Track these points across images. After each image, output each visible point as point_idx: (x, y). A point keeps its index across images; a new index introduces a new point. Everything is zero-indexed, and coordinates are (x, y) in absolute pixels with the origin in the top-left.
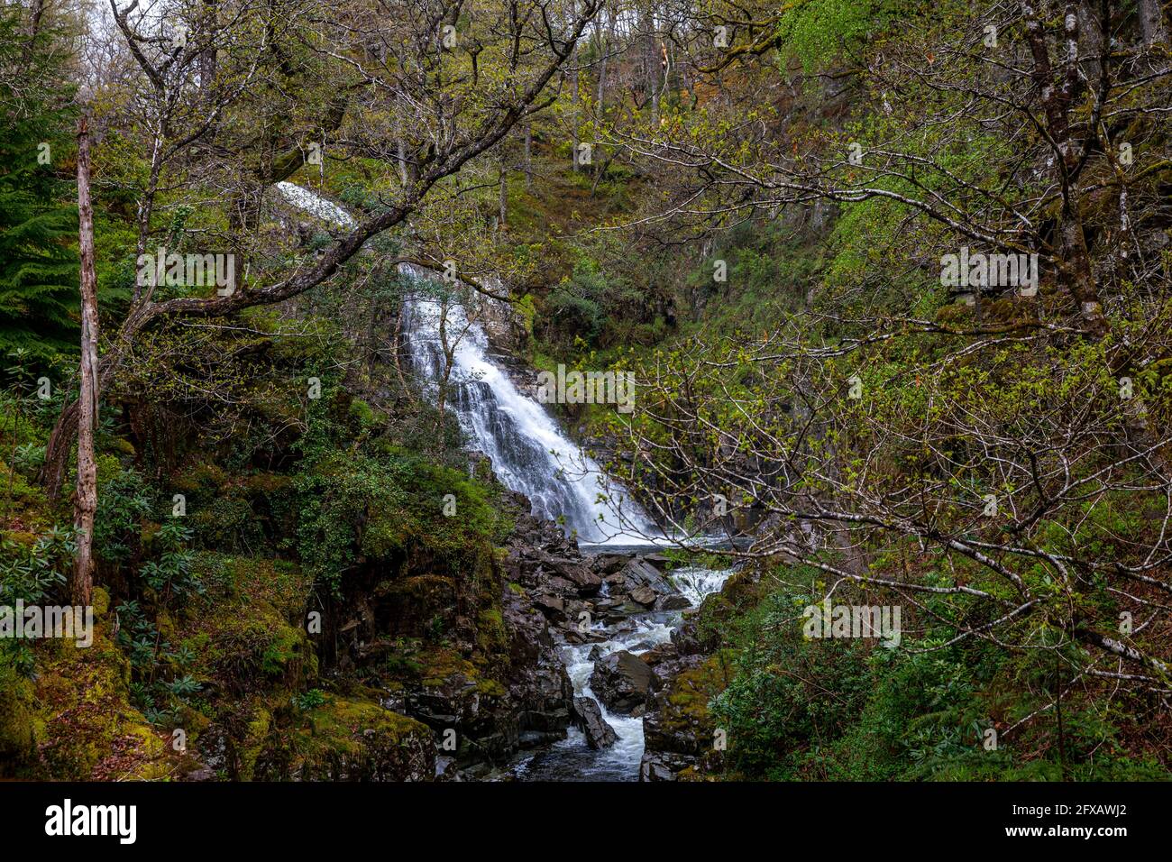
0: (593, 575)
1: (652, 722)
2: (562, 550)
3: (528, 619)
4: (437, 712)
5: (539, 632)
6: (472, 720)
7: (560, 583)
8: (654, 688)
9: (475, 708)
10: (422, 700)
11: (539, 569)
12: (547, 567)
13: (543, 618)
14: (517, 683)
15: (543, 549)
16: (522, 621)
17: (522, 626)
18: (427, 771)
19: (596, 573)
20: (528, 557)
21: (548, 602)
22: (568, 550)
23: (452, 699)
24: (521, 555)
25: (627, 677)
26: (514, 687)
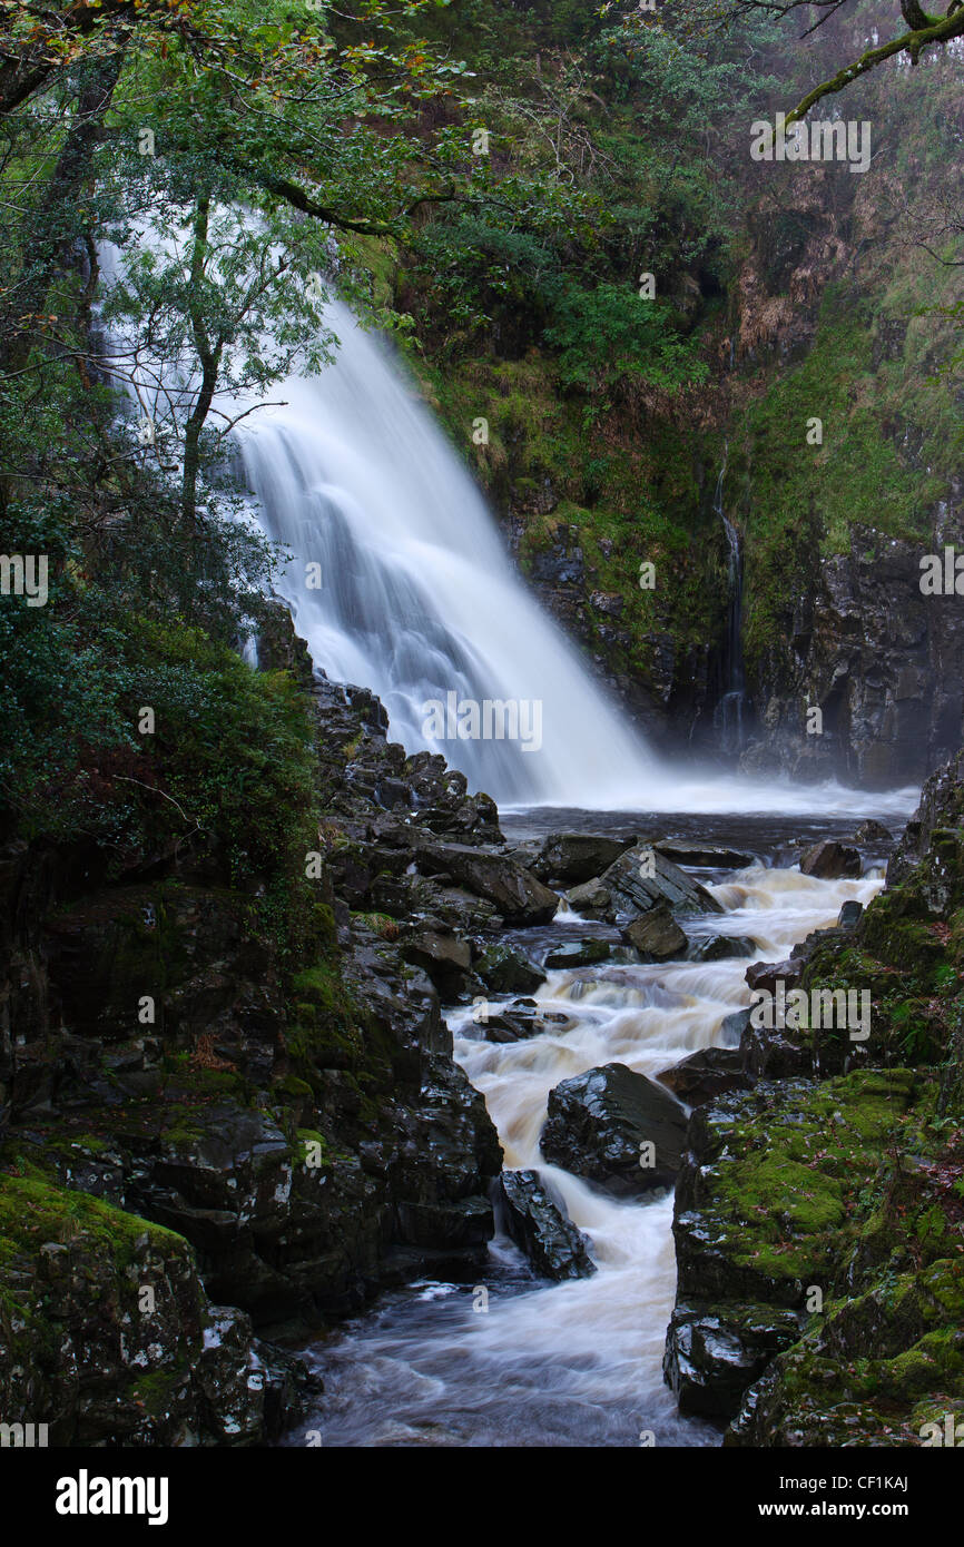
0: (538, 886)
1: (696, 1234)
2: (462, 825)
3: (394, 988)
4: (197, 1202)
5: (419, 1018)
6: (277, 1222)
7: (458, 900)
8: (697, 1154)
9: (282, 1194)
10: (163, 1175)
11: (412, 869)
12: (429, 864)
13: (429, 987)
14: (373, 1137)
15: (416, 821)
16: (383, 991)
17: (385, 1006)
18: (183, 1341)
19: (543, 879)
20: (387, 840)
21: (436, 948)
22: (476, 824)
23: (230, 1174)
24: (370, 835)
25: (627, 1125)
26: (368, 1146)
